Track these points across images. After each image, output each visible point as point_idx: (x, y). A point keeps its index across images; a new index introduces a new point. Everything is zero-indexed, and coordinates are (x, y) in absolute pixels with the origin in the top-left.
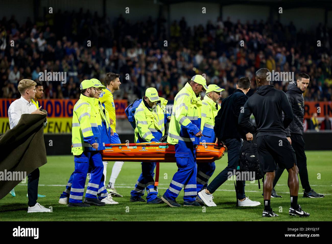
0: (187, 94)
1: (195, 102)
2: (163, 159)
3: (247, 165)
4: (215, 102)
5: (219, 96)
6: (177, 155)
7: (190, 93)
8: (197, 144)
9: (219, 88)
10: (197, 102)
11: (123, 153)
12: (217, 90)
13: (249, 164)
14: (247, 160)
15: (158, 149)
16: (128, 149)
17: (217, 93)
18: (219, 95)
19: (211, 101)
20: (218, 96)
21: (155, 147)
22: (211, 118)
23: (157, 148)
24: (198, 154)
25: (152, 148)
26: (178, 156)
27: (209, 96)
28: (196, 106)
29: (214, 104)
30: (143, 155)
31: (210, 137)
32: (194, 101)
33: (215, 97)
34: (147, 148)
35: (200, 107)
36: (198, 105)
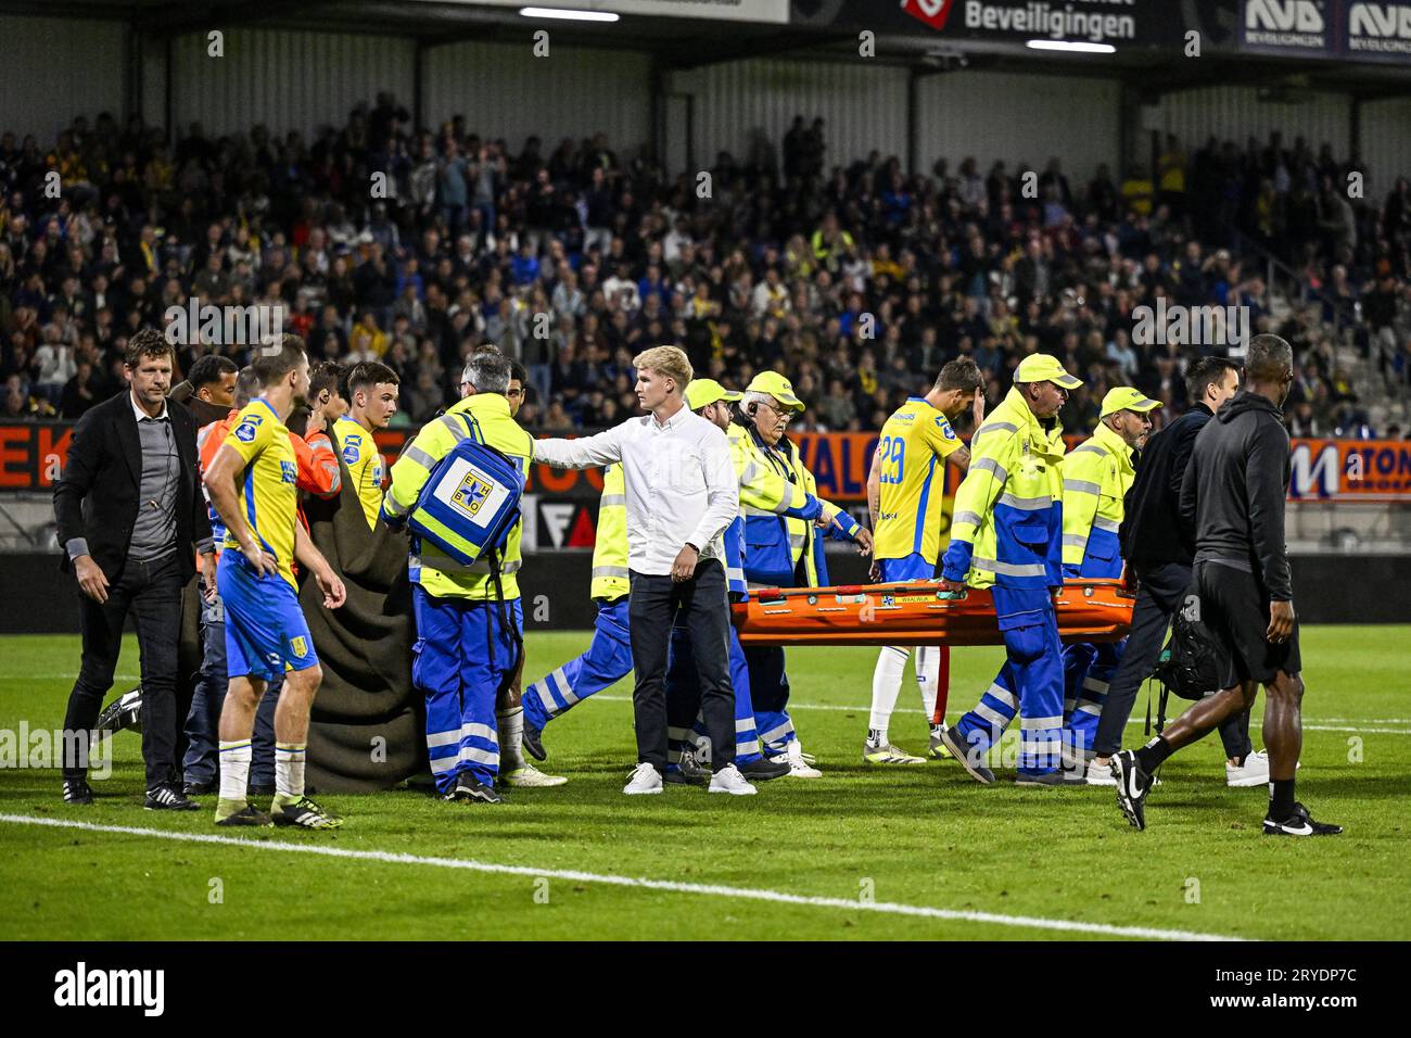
0: (1011, 428)
1: (1040, 450)
2: (939, 634)
3: (1192, 649)
4: (1131, 444)
5: (1143, 425)
6: (1005, 624)
7: (1018, 422)
8: (1055, 583)
9: (1143, 397)
10: (1046, 449)
11: (821, 619)
12: (1137, 404)
13: (1195, 645)
14: (1193, 633)
15: (931, 603)
16: (836, 604)
17: (1137, 414)
18: (1145, 421)
19: (1117, 442)
20: (1141, 426)
21: (923, 597)
22: (1114, 499)
23: (932, 598)
24: (1060, 615)
25: (915, 599)
26: (1010, 626)
27: (1110, 424)
28: (1042, 462)
29: (1125, 450)
30: (887, 625)
31: (1109, 560)
32: (1036, 445)
33: (1131, 428)
34: (899, 600)
35: (1057, 464)
36: (1052, 460)
